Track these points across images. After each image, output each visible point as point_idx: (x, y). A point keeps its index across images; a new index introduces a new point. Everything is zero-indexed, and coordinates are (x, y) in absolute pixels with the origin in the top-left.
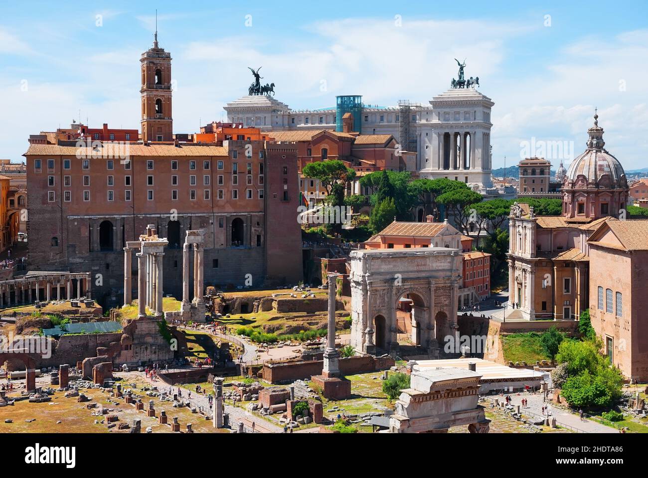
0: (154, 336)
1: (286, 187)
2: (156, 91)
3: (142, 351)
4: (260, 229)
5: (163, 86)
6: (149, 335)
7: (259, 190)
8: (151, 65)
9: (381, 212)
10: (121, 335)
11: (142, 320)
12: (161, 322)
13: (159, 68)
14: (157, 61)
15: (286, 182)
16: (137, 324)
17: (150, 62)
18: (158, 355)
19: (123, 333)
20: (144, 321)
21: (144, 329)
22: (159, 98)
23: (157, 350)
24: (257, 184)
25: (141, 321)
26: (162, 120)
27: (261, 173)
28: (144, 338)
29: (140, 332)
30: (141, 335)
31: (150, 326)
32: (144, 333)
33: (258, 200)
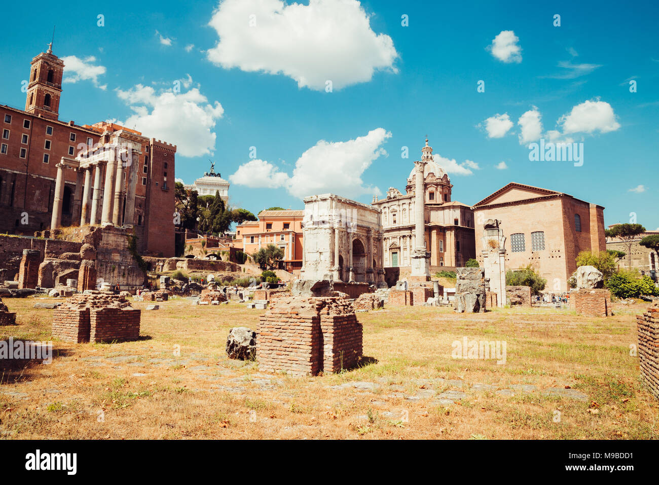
0: (122, 253)
1: (165, 179)
2: (47, 86)
3: (108, 271)
4: (141, 211)
5: (54, 85)
6: (116, 250)
7: (143, 177)
8: (45, 64)
9: (225, 216)
10: (80, 245)
11: (109, 230)
12: (132, 236)
13: (52, 69)
14: (52, 64)
15: (165, 175)
16: (103, 234)
17: (45, 62)
18: (128, 279)
19: (84, 243)
20: (111, 232)
21: (110, 242)
22: (49, 93)
23: (126, 272)
24: (142, 173)
25: (107, 231)
26: (49, 112)
27: (146, 164)
28: (110, 254)
29: (106, 246)
30: (107, 250)
31: (118, 240)
32: (110, 247)
33: (141, 186)
